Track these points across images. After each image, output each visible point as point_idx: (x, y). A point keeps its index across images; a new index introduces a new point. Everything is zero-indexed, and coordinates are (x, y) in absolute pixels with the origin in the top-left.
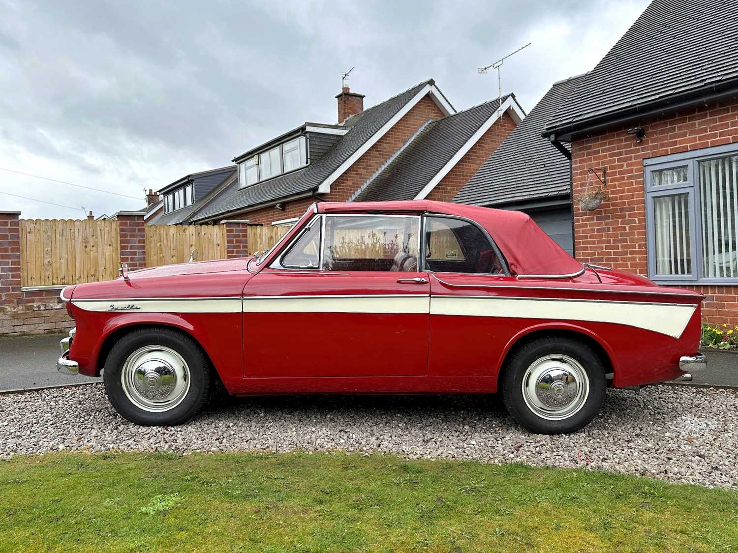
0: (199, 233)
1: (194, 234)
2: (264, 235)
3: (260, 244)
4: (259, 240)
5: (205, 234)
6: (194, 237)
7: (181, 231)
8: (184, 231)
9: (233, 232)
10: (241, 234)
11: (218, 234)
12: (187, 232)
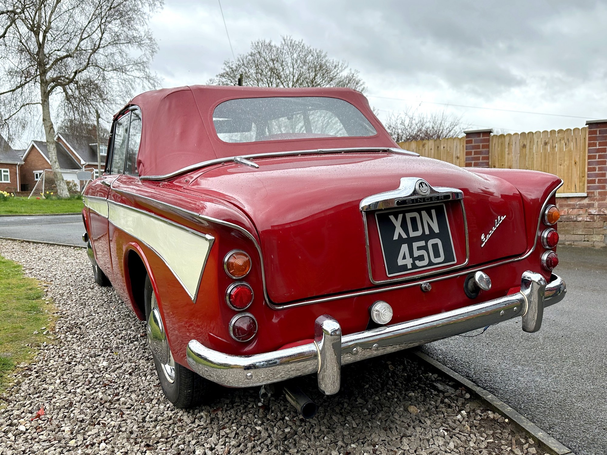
0: (438, 147)
1: (433, 148)
2: (514, 143)
3: (509, 154)
4: (507, 150)
5: (444, 147)
6: (433, 151)
7: (421, 146)
8: (424, 145)
9: (472, 143)
10: (481, 144)
11: (458, 147)
12: (426, 146)
